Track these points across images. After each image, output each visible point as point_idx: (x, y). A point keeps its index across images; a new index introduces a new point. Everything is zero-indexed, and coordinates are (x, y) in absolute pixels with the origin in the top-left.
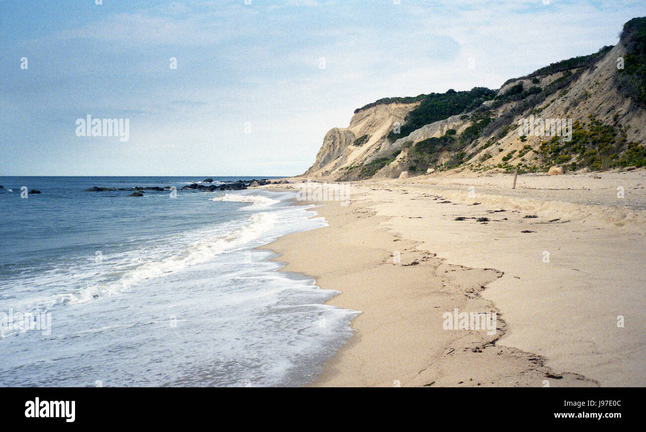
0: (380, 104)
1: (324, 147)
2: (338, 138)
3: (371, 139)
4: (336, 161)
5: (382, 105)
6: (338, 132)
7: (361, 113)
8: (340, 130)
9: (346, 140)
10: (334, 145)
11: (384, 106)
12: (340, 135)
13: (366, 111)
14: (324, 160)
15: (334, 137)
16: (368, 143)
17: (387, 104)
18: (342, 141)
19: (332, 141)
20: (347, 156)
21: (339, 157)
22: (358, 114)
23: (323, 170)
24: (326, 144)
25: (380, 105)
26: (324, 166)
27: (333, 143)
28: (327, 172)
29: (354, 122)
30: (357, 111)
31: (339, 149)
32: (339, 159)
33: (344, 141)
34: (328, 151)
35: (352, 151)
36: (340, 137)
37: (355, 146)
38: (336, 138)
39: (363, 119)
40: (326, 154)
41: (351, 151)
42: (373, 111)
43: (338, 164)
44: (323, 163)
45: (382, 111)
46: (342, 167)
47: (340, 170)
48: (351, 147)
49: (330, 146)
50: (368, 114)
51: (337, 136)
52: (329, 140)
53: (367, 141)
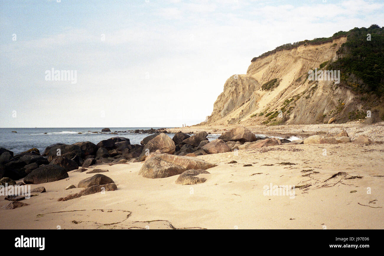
0: (280, 50)
1: (226, 94)
2: (241, 85)
3: (281, 83)
4: (242, 108)
5: (284, 51)
6: (240, 78)
7: (259, 62)
8: (242, 76)
9: (249, 86)
10: (236, 92)
11: (286, 52)
12: (242, 81)
13: (264, 60)
14: (228, 107)
15: (236, 83)
16: (279, 87)
17: (289, 49)
18: (245, 87)
19: (234, 88)
20: (256, 102)
21: (243, 104)
22: (255, 63)
23: (229, 117)
24: (228, 91)
25: (281, 52)
26: (228, 113)
27: (235, 89)
28: (233, 119)
29: (252, 70)
30: (254, 60)
31: (243, 95)
32: (245, 105)
33: (248, 88)
34: (231, 98)
35: (262, 96)
36: (242, 84)
37: (264, 91)
38: (238, 85)
39: (261, 67)
40: (229, 100)
41: (260, 97)
42: (273, 58)
43: (245, 111)
44: (227, 110)
45: (284, 57)
46: (255, 113)
47: (252, 117)
48: (260, 92)
49: (233, 93)
50: (267, 62)
51: (240, 82)
52: (230, 87)
53: (278, 85)
